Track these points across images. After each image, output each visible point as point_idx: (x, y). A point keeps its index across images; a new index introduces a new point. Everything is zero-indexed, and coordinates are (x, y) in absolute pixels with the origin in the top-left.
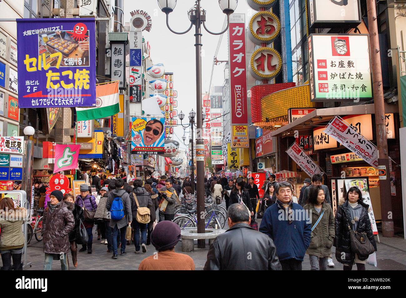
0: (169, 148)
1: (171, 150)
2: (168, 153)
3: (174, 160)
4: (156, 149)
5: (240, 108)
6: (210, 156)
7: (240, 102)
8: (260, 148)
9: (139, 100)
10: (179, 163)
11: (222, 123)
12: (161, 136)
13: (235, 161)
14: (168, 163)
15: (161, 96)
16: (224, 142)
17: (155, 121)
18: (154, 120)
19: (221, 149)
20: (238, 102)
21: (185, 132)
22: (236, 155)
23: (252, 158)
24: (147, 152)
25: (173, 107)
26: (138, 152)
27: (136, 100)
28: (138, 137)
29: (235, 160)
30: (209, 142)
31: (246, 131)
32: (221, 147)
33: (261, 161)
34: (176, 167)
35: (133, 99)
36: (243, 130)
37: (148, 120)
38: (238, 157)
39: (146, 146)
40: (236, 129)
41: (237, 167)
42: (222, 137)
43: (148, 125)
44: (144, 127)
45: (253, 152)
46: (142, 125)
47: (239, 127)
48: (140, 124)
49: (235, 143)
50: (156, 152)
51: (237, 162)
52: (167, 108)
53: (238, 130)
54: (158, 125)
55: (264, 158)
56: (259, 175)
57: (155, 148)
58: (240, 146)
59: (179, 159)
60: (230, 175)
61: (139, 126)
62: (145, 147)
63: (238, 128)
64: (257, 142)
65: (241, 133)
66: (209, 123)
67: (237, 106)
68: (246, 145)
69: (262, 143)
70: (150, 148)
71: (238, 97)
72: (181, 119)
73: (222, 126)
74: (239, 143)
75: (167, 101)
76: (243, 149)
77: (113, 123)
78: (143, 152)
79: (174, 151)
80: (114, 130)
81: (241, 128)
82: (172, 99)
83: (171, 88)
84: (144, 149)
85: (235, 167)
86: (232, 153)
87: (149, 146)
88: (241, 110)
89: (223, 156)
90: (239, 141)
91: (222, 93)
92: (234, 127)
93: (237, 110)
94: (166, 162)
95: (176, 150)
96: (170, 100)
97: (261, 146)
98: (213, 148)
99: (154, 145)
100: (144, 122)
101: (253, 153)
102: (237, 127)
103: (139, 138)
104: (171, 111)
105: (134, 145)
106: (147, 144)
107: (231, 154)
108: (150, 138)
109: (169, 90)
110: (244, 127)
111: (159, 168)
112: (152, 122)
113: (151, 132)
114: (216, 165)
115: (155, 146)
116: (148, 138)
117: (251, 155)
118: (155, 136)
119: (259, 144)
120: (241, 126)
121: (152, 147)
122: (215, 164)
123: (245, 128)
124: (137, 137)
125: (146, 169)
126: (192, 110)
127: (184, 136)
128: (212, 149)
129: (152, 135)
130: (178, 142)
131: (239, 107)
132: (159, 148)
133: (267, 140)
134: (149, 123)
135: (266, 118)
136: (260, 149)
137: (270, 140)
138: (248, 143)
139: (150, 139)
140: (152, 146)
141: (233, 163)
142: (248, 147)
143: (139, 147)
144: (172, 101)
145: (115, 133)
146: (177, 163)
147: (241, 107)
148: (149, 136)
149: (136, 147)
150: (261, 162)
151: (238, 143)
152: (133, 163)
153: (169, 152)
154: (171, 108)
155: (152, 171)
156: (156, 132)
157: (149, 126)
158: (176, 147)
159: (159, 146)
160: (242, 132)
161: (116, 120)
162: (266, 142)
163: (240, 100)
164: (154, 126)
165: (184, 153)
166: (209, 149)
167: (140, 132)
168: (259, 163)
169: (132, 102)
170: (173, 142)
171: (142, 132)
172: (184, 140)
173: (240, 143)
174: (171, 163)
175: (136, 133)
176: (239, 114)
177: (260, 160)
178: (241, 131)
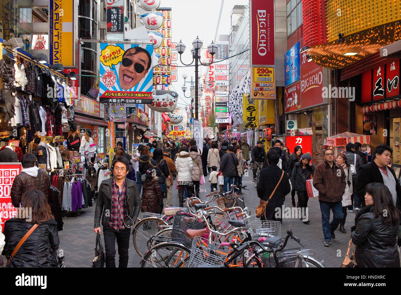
0: (164, 101)
1: (168, 103)
2: (164, 107)
3: (172, 117)
4: (139, 95)
5: (264, 43)
6: (213, 114)
7: (264, 34)
8: (293, 99)
9: (120, 29)
10: (178, 121)
11: (228, 76)
12: (147, 74)
13: (252, 118)
14: (166, 120)
15: (155, 33)
16: (231, 98)
17: (138, 50)
18: (135, 47)
19: (226, 106)
20: (262, 34)
21: (185, 82)
22: (255, 110)
23: (278, 115)
24: (125, 99)
25: (171, 50)
26: (111, 100)
27: (116, 28)
28: (110, 75)
29: (253, 116)
30: (211, 98)
31: (271, 75)
32: (226, 103)
33: (291, 118)
34: (176, 125)
35: (112, 27)
36: (268, 74)
37: (127, 47)
38: (257, 114)
39: (124, 90)
40: (258, 73)
41: (255, 125)
42: (228, 92)
43: (127, 55)
44: (120, 59)
45: (280, 105)
46: (116, 55)
47: (262, 69)
48: (113, 53)
49: (257, 92)
50: (139, 99)
51: (255, 119)
52: (164, 52)
53: (261, 74)
54: (143, 56)
55: (299, 114)
56: (301, 139)
57: (137, 93)
58: (263, 97)
59: (178, 116)
60: (239, 135)
61: (112, 57)
62: (121, 92)
63: (261, 72)
64: (287, 91)
65: (265, 78)
66: (212, 76)
67: (260, 40)
68: (272, 95)
69: (298, 91)
70: (131, 92)
71: (262, 26)
72: (181, 53)
73: (228, 79)
74: (262, 91)
75: (163, 42)
76: (265, 101)
77: (53, 40)
78: (119, 100)
79: (171, 104)
80: (54, 53)
81: (264, 71)
82: (170, 41)
83: (169, 27)
84: (119, 94)
85: (252, 126)
86: (249, 107)
87: (128, 90)
88: (265, 45)
89: (228, 114)
90: (261, 89)
91: (228, 42)
92: (256, 69)
93: (260, 45)
94: (163, 119)
95: (174, 103)
96: (168, 42)
97: (296, 97)
98: (217, 104)
99: (135, 89)
100: (119, 51)
101: (280, 107)
102: (260, 69)
103: (112, 78)
104: (169, 56)
105: (104, 88)
106: (125, 87)
107: (247, 109)
108: (129, 77)
109: (166, 30)
110: (270, 69)
111: (155, 126)
112: (133, 51)
113: (132, 68)
114: (220, 124)
115: (137, 90)
116: (126, 78)
117: (278, 110)
118: (138, 74)
119: (291, 93)
120: (265, 69)
121: (132, 92)
122: (219, 122)
123: (271, 72)
124: (108, 75)
125: (135, 127)
126: (198, 38)
127: (185, 87)
128: (216, 106)
129: (132, 72)
130: (176, 94)
131: (263, 41)
132: (144, 93)
133: (310, 86)
134: (128, 53)
135: (340, 35)
136: (294, 101)
137: (318, 84)
138: (275, 92)
139: (130, 80)
140: (133, 90)
141: (250, 120)
142: (275, 98)
143: (112, 92)
144: (169, 44)
145: (58, 59)
146: (176, 121)
147: (265, 41)
148: (129, 74)
149: (108, 91)
150: (291, 120)
151: (260, 92)
152: (111, 119)
153: (165, 105)
154: (168, 52)
155: (144, 129)
156: (139, 68)
157: (128, 57)
158: (173, 99)
159: (144, 90)
160: (267, 77)
161: (58, 36)
162: (306, 90)
163: (265, 30)
164: (136, 58)
165: (185, 109)
166: (211, 106)
167: (113, 67)
168: (288, 121)
169: (111, 31)
170: (171, 93)
171: (117, 68)
172: (184, 91)
173: (264, 92)
174: (169, 121)
175: (107, 69)
176: (262, 51)
177: (290, 116)
178: (264, 75)
